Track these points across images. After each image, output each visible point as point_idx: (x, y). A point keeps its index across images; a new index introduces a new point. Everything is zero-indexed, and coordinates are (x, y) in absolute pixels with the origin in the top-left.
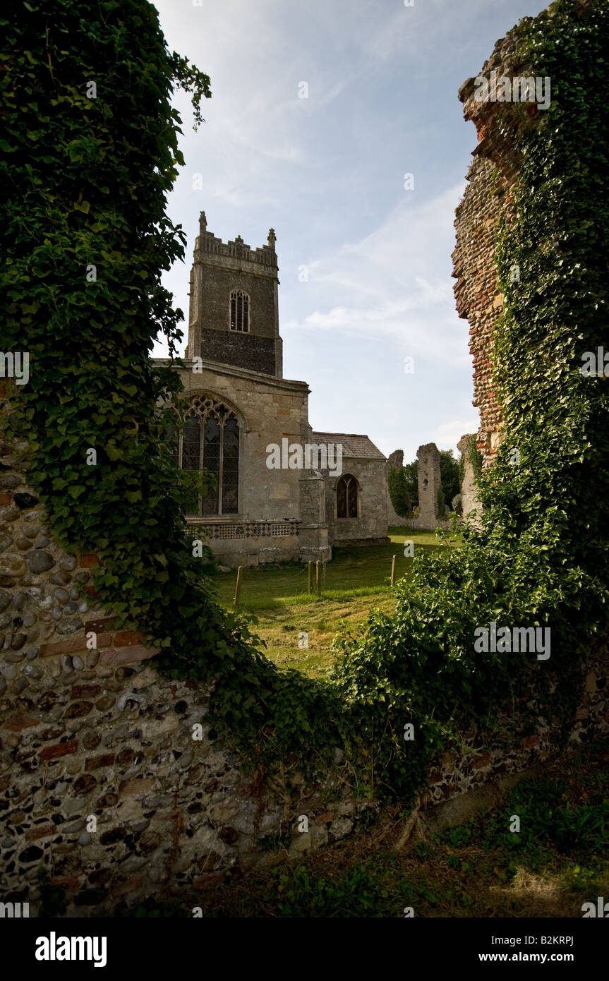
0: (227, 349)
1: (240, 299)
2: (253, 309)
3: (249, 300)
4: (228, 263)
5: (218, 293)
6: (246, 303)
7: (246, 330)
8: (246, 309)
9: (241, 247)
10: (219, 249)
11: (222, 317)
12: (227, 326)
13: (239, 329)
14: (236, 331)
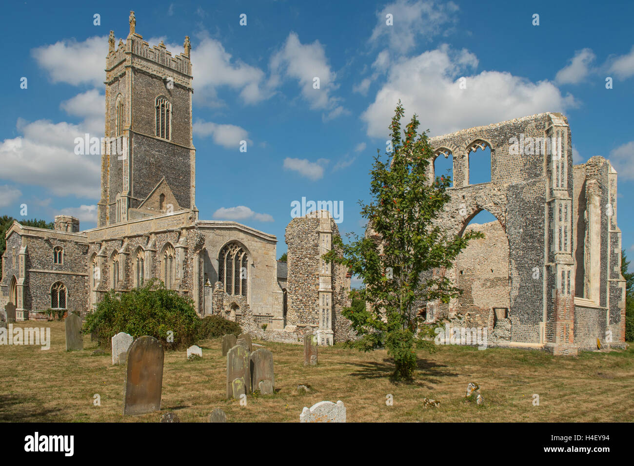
0: (154, 156)
1: (163, 106)
2: (174, 118)
3: (171, 110)
4: (153, 69)
5: (146, 98)
6: (168, 111)
7: (168, 138)
8: (168, 118)
9: (164, 53)
10: (147, 55)
11: (149, 123)
12: (154, 133)
13: (163, 136)
14: (160, 138)
